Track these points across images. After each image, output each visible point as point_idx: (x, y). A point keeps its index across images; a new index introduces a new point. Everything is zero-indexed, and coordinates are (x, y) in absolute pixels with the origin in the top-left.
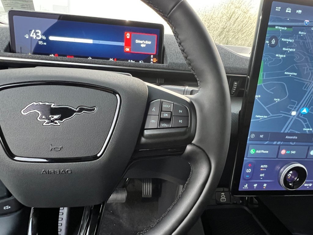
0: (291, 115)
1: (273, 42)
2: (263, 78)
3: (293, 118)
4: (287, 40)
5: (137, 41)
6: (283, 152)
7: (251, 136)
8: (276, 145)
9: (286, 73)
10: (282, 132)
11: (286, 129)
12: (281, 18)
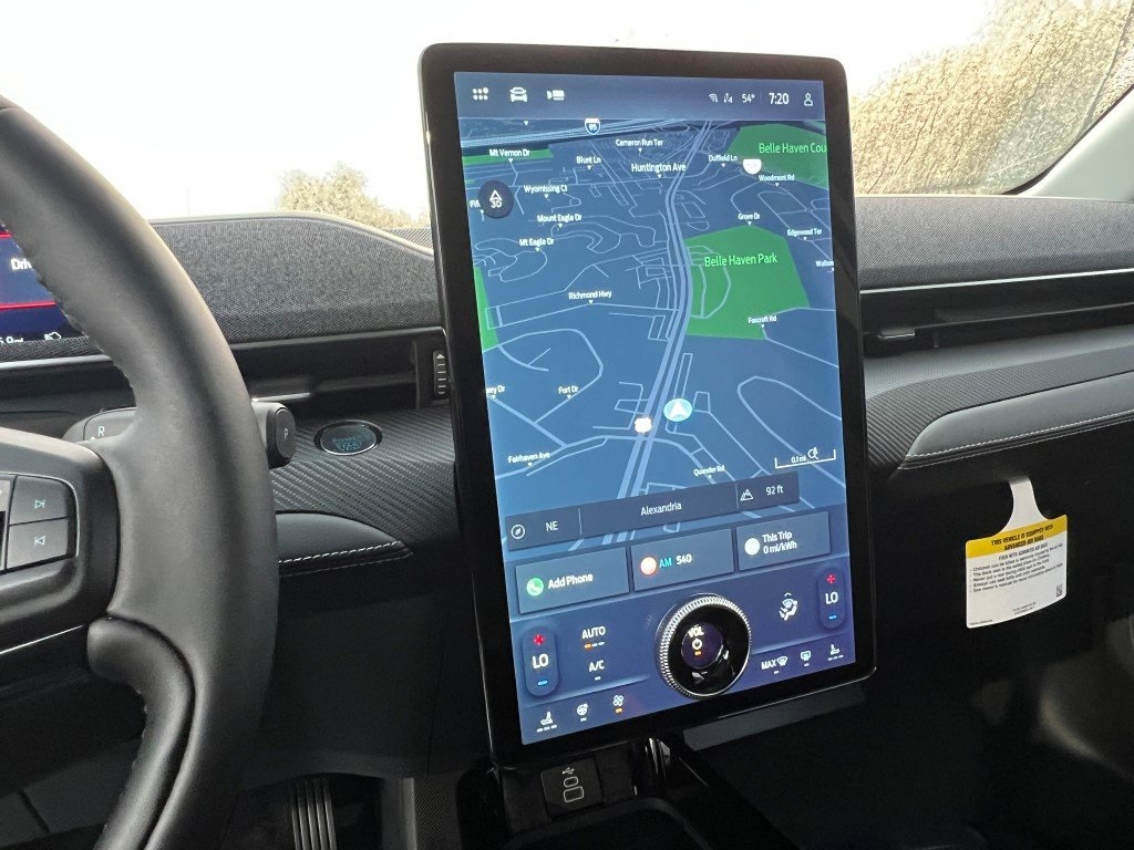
0: (636, 434)
2: (496, 323)
3: (644, 443)
4: (544, 189)
5: (17, 264)
8: (614, 546)
9: (572, 296)
10: (621, 495)
11: (632, 484)
12: (500, 122)
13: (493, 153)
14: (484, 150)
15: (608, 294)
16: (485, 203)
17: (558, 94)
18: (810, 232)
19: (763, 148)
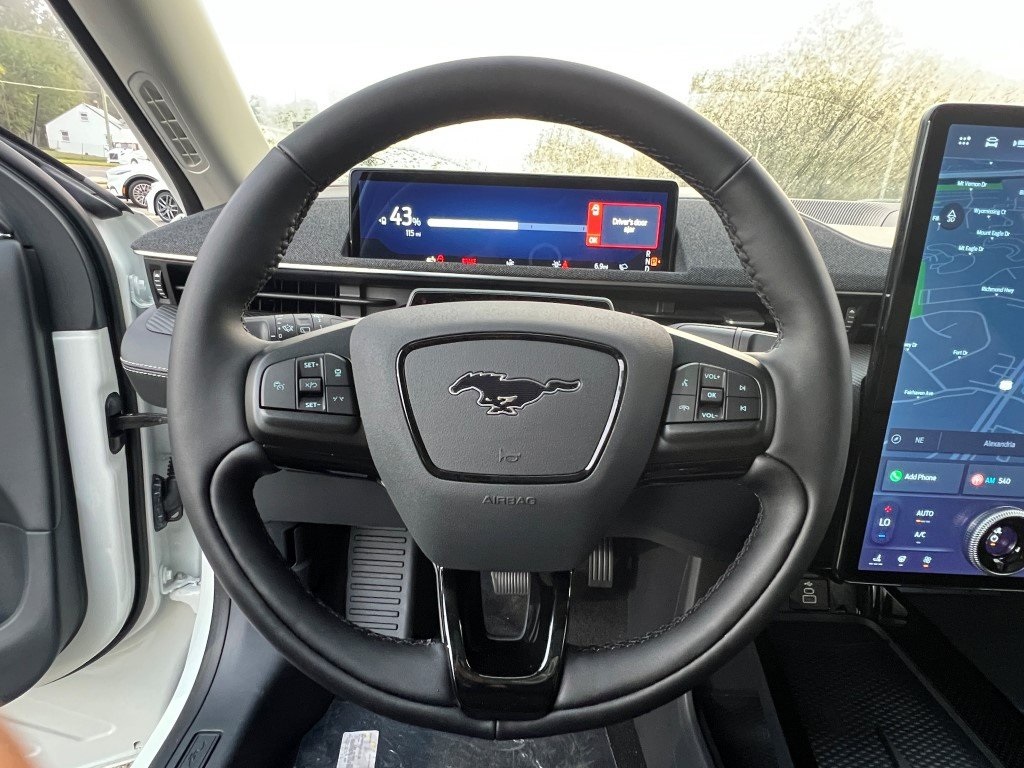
0: (998, 390)
1: (951, 217)
2: (925, 301)
3: (1002, 398)
4: (988, 211)
5: (616, 221)
6: (977, 479)
7: (892, 439)
8: (958, 461)
9: (984, 289)
10: (974, 430)
11: (984, 424)
12: (972, 162)
14: (954, 181)
15: (1011, 291)
17: (1020, 144)
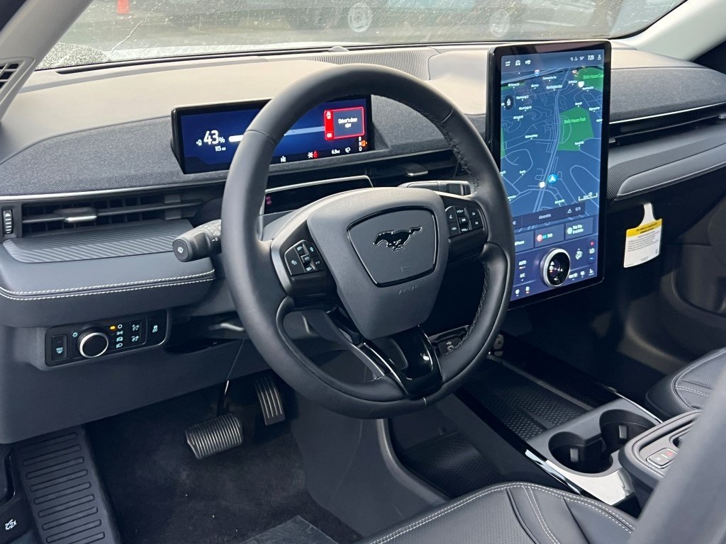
0: (539, 188)
1: (509, 103)
3: (542, 192)
4: (522, 97)
5: (341, 121)
6: (539, 238)
8: (531, 230)
9: (527, 137)
10: (534, 212)
11: (538, 207)
12: (512, 74)
13: (509, 85)
14: (506, 84)
15: (536, 136)
16: (506, 104)
17: (528, 62)
18: (595, 109)
19: (585, 77)
